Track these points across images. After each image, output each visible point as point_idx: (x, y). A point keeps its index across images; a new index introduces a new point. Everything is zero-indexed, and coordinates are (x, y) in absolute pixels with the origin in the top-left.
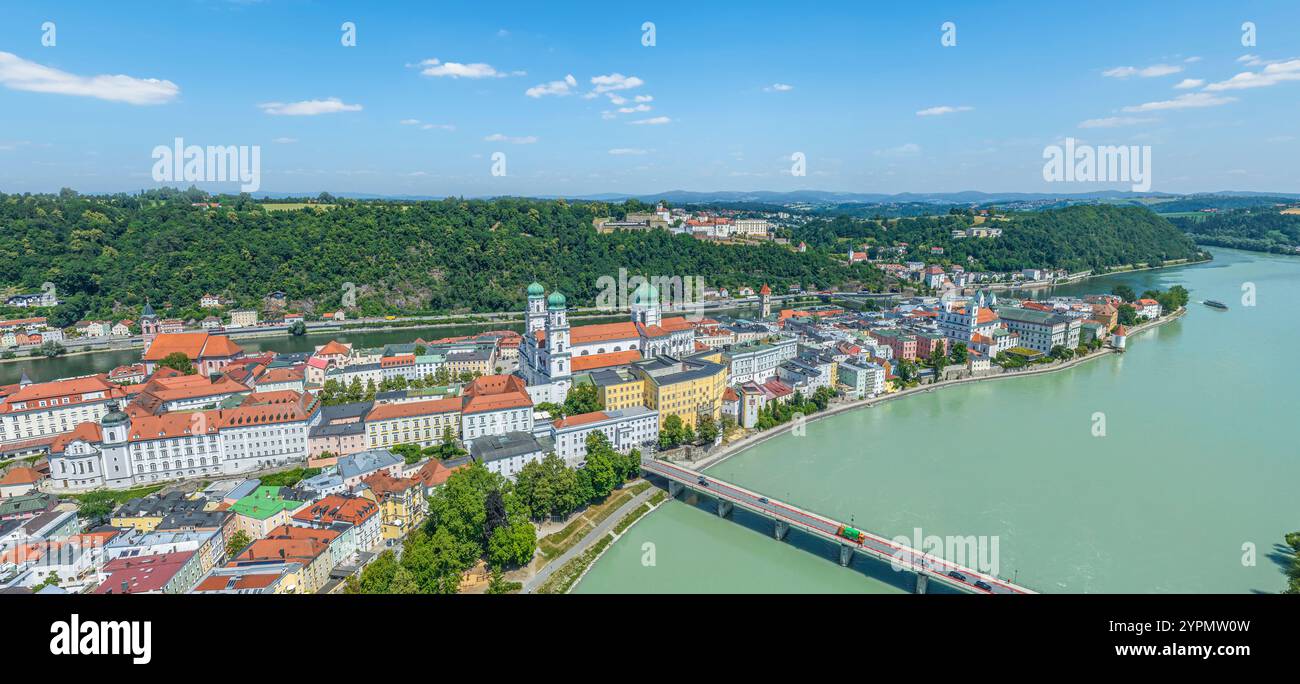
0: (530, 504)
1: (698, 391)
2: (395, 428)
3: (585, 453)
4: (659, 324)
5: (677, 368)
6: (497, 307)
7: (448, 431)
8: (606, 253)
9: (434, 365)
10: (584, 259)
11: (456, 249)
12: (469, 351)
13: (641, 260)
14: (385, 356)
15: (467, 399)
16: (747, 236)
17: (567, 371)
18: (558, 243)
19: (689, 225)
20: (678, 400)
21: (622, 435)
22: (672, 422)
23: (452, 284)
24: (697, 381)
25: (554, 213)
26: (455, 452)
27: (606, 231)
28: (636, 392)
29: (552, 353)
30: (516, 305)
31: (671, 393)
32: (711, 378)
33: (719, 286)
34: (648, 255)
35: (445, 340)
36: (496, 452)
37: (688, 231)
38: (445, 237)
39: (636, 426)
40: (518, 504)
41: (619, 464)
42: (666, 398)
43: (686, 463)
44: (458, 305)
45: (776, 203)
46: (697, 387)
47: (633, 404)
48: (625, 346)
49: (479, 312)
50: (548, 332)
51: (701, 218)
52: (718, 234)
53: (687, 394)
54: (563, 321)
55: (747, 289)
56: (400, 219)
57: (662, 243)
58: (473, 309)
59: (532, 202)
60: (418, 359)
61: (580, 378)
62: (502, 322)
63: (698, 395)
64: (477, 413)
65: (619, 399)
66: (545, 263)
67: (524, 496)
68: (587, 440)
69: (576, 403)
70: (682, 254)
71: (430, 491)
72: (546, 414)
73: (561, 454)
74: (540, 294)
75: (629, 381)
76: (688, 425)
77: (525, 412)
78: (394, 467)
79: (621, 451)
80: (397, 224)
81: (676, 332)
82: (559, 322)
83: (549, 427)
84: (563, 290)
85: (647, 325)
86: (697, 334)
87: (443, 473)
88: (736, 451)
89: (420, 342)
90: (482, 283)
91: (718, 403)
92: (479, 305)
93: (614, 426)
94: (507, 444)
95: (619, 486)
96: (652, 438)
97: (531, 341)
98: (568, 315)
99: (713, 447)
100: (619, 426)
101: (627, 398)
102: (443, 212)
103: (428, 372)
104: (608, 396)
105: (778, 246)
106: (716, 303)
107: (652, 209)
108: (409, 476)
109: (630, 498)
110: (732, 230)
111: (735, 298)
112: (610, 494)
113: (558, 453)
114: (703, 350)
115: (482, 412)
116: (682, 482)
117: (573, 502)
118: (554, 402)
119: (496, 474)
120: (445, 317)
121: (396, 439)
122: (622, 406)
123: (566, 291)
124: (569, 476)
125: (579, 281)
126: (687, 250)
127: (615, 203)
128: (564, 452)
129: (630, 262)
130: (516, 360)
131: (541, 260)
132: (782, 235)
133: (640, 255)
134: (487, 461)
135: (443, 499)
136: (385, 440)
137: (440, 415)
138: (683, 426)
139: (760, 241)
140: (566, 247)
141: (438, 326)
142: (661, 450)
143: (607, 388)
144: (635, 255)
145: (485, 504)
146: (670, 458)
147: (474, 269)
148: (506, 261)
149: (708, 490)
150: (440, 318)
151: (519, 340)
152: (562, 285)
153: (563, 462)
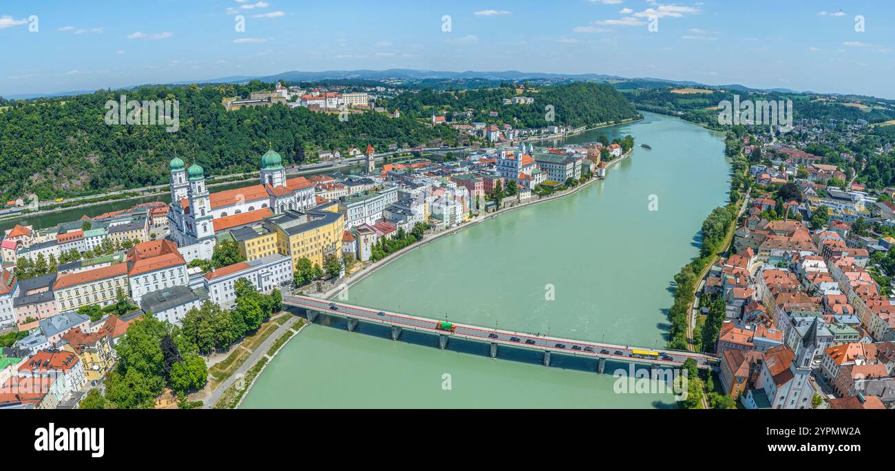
0: (197, 342)
1: (322, 237)
2: (77, 293)
3: (235, 297)
4: (285, 185)
5: (303, 220)
6: (146, 182)
7: (120, 291)
8: (235, 128)
9: (99, 237)
10: (216, 134)
11: (107, 134)
12: (126, 222)
13: (265, 131)
14: (59, 234)
15: (131, 264)
16: (352, 106)
17: (211, 231)
18: (193, 121)
19: (304, 100)
20: (306, 246)
21: (263, 279)
22: (304, 264)
23: (106, 165)
24: (320, 228)
25: (188, 96)
26: (129, 308)
27: (234, 109)
28: (270, 243)
29: (197, 217)
30: (162, 178)
31: (300, 240)
32: (332, 225)
33: (332, 149)
34: (271, 127)
35: (106, 215)
36: (162, 304)
37: (303, 104)
38: (97, 125)
39: (274, 270)
40: (187, 343)
41: (264, 302)
42: (296, 245)
43: (318, 295)
44: (112, 183)
45: (374, 79)
46: (321, 234)
47: (270, 253)
48: (258, 206)
49: (131, 188)
50: (191, 199)
51: (313, 93)
52: (329, 106)
53: (313, 240)
54: (203, 189)
55: (355, 149)
56: (60, 113)
57: (282, 116)
58: (126, 186)
59: (169, 88)
60: (86, 234)
61: (222, 236)
62: (151, 195)
63: (322, 240)
64: (140, 274)
65: (257, 250)
66: (183, 140)
67: (191, 337)
68: (235, 287)
69: (222, 257)
70: (299, 124)
71: (115, 341)
72: (198, 269)
73: (215, 301)
74: (181, 167)
75: (264, 234)
76: (316, 265)
77: (180, 270)
78: (83, 325)
79: (264, 292)
80: (57, 118)
81: (299, 190)
82: (200, 191)
83: (202, 280)
84: (200, 162)
85: (275, 186)
86: (317, 189)
87: (122, 326)
88: (357, 279)
89: (85, 218)
90: (131, 162)
91: (339, 245)
92: (130, 181)
93: (256, 273)
94: (170, 297)
95: (266, 319)
96: (288, 278)
97: (177, 208)
98: (206, 183)
99: (338, 279)
100: (260, 272)
101: (264, 248)
102: (94, 103)
103: (96, 244)
104: (247, 249)
105: (379, 113)
106: (331, 163)
107: (272, 88)
108: (96, 331)
109: (276, 328)
110: (341, 101)
111: (346, 158)
112: (260, 327)
113: (213, 300)
114: (323, 203)
115: (145, 273)
116: (317, 309)
117: (231, 336)
118: (203, 259)
119: (165, 322)
120: (103, 195)
121: (80, 302)
122: (261, 256)
123: (203, 163)
124: (224, 317)
125: (213, 153)
126: (304, 120)
127: (240, 84)
128: (217, 299)
129: (257, 134)
130: (167, 226)
131: (180, 138)
132: (380, 104)
133: (264, 127)
134: (156, 313)
135: (127, 346)
136: (72, 304)
137: (112, 279)
138: (313, 266)
139: (363, 110)
140: (200, 125)
141: (98, 203)
142: (297, 287)
143: (247, 242)
144: (260, 127)
145: (160, 347)
146: (305, 292)
147: (123, 151)
148: (149, 141)
149: (338, 313)
150: (99, 196)
151: (167, 209)
152: (199, 157)
153: (217, 306)
